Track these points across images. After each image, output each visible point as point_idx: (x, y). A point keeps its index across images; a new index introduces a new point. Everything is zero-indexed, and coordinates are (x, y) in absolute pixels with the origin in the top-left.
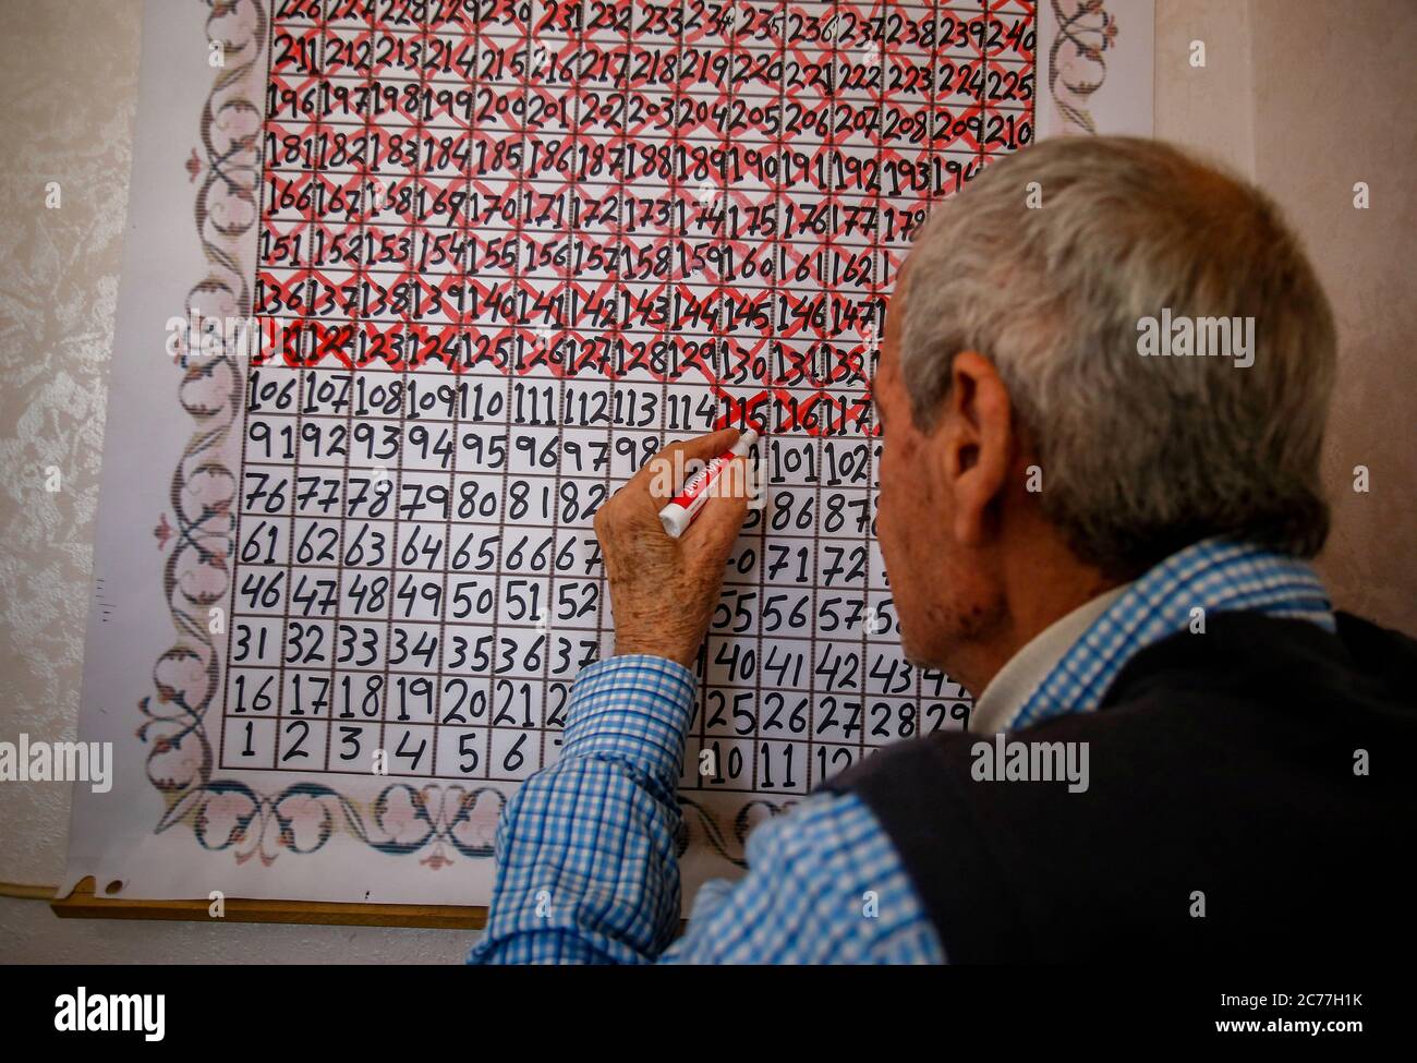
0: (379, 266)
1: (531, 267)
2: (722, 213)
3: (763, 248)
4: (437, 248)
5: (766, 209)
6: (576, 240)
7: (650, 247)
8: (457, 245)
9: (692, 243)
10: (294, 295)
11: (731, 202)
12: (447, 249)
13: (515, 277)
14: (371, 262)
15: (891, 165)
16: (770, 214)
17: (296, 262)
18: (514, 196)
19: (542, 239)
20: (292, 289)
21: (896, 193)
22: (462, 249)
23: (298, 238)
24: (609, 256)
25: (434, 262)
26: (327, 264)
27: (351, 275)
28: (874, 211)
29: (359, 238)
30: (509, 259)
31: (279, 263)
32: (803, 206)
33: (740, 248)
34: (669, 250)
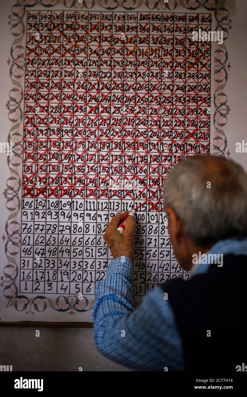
0: (52, 173)
1: (88, 172)
2: (134, 158)
3: (144, 166)
4: (66, 168)
6: (99, 165)
7: (117, 167)
8: (70, 167)
9: (127, 165)
10: (32, 180)
11: (136, 155)
12: (68, 168)
13: (85, 175)
14: (50, 172)
15: (175, 145)
16: (146, 158)
17: (32, 172)
18: (84, 155)
19: (91, 165)
20: (31, 179)
21: (176, 152)
22: (71, 168)
23: (32, 166)
24: (107, 169)
25: (65, 171)
26: (39, 173)
27: (45, 175)
28: (171, 157)
29: (47, 166)
30: (83, 170)
31: (28, 173)
32: (154, 156)
33: (139, 166)
34: (122, 167)
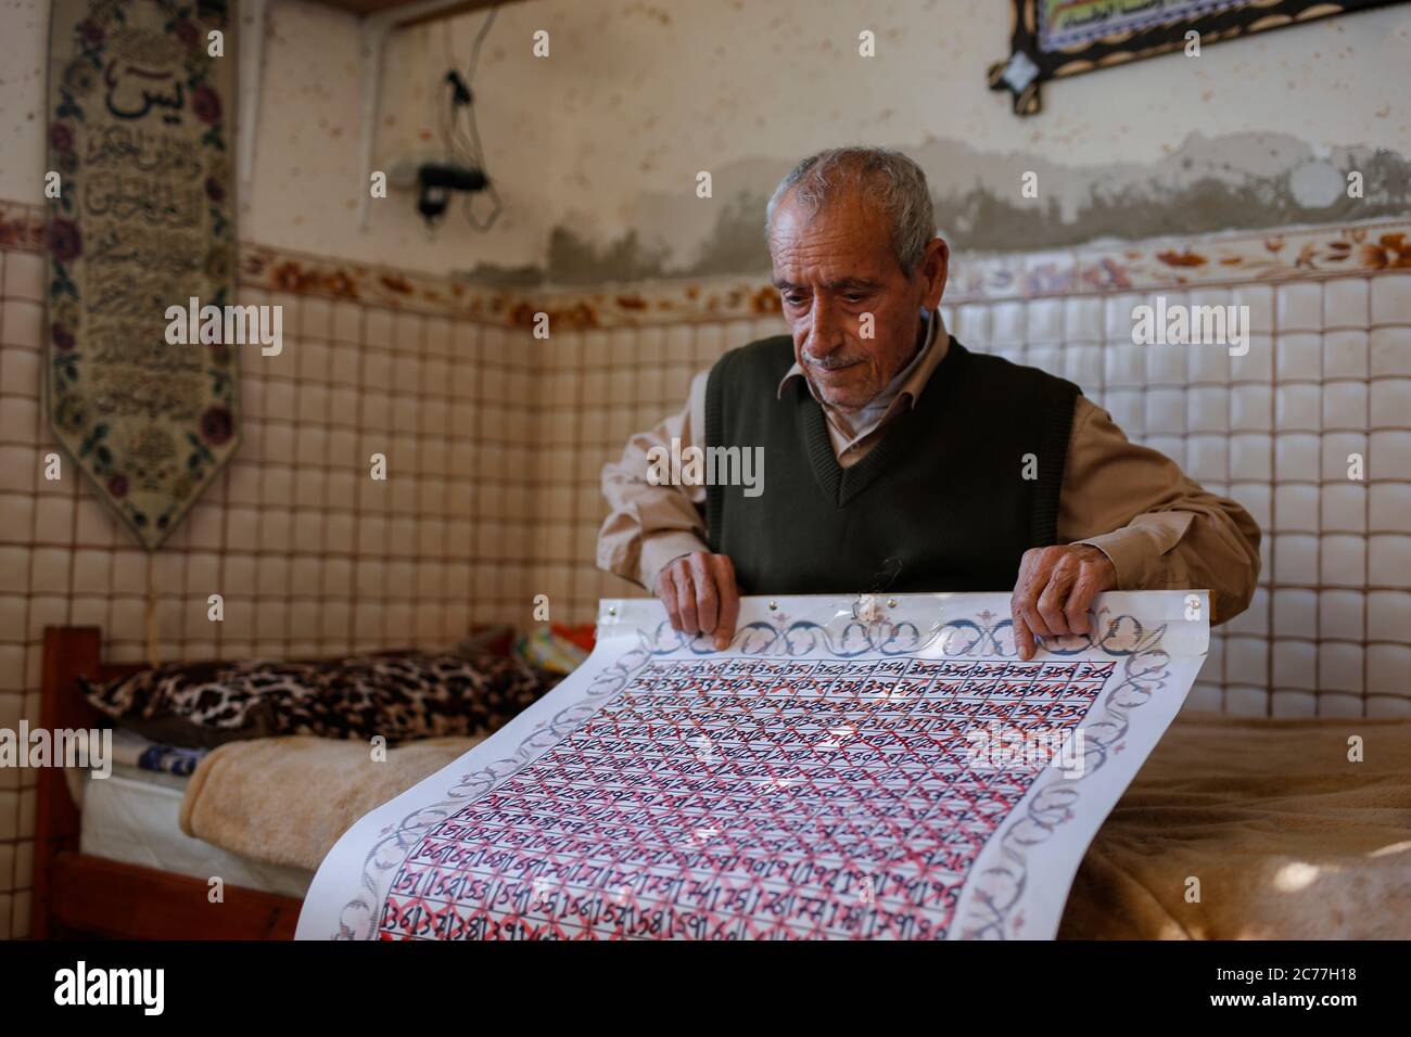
0: (465, 901)
1: (563, 915)
2: (709, 891)
3: (731, 921)
4: (505, 893)
5: (742, 891)
6: (598, 897)
7: (648, 910)
8: (518, 892)
9: (679, 910)
10: (406, 918)
11: (719, 883)
12: (511, 893)
13: (552, 922)
14: (460, 898)
15: (850, 874)
16: (744, 895)
17: (413, 892)
18: (571, 866)
19: (575, 893)
20: (405, 912)
21: (845, 891)
22: (520, 895)
23: (421, 876)
24: (618, 912)
25: (501, 903)
26: (432, 896)
27: (444, 906)
28: (823, 903)
29: (459, 879)
30: (550, 907)
31: (403, 892)
32: (771, 893)
33: (715, 919)
34: (661, 913)
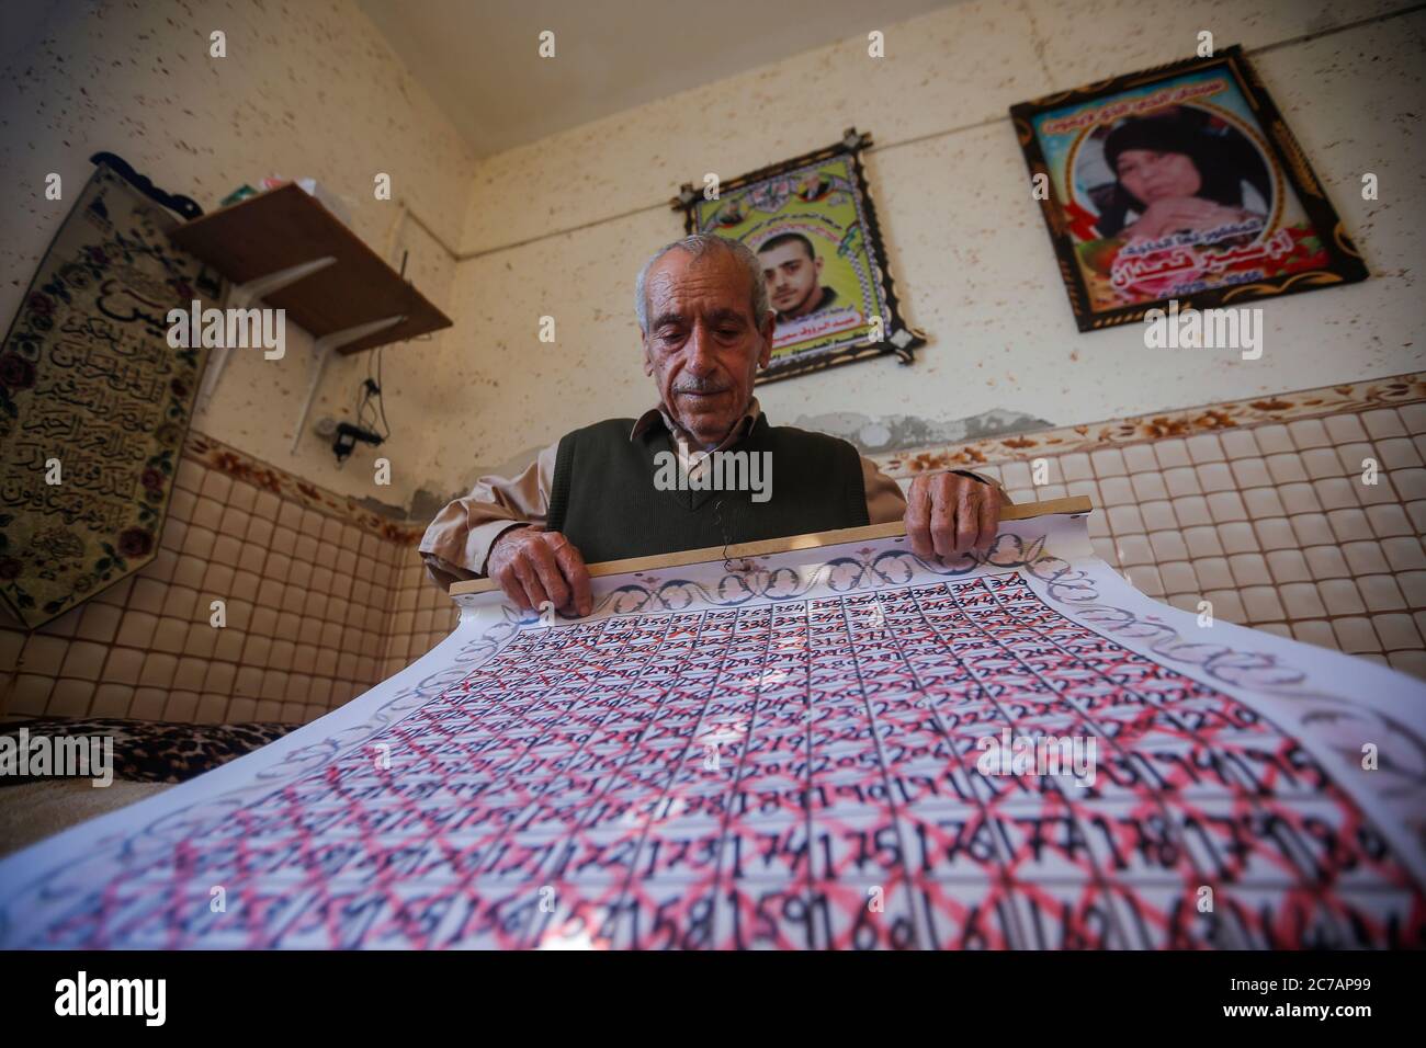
2: (805, 844)
3: (887, 893)
5: (879, 833)
9: (751, 890)
11: (818, 828)
16: (888, 839)
28: (1071, 822)
32: (942, 824)
34: (711, 905)
